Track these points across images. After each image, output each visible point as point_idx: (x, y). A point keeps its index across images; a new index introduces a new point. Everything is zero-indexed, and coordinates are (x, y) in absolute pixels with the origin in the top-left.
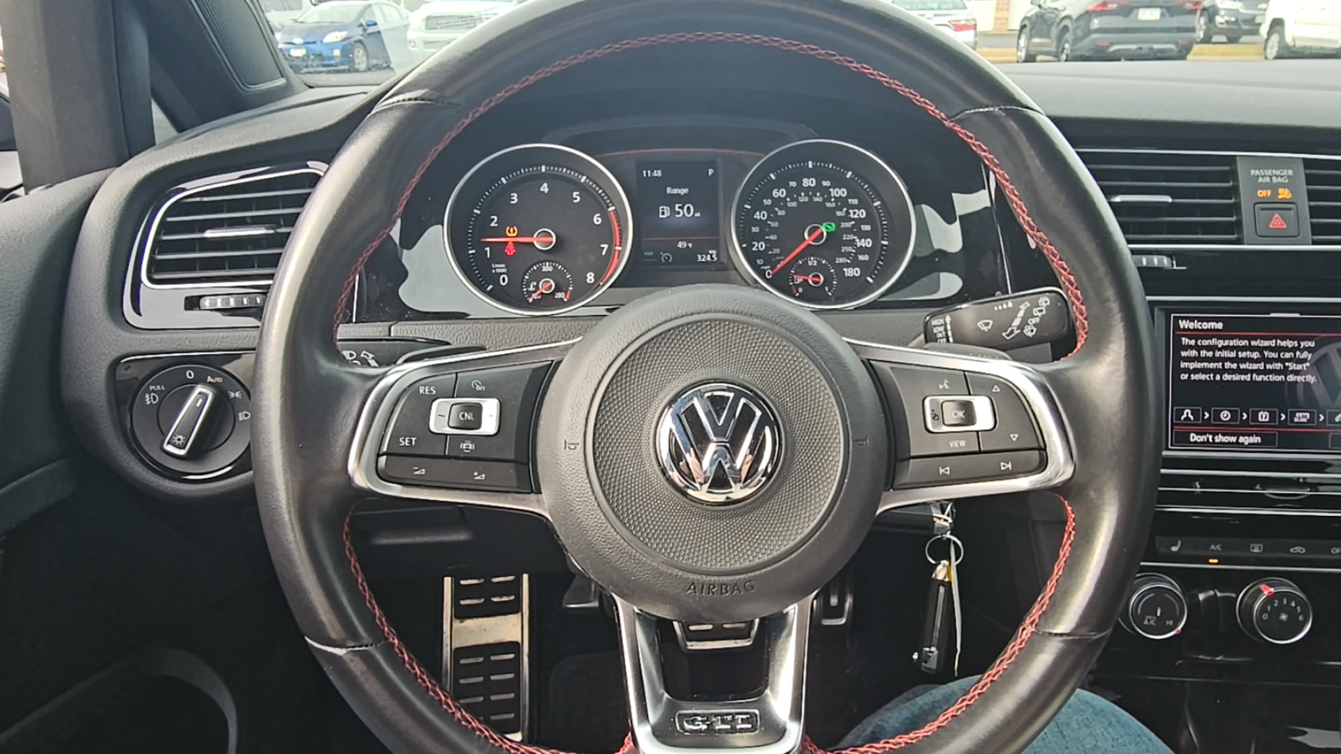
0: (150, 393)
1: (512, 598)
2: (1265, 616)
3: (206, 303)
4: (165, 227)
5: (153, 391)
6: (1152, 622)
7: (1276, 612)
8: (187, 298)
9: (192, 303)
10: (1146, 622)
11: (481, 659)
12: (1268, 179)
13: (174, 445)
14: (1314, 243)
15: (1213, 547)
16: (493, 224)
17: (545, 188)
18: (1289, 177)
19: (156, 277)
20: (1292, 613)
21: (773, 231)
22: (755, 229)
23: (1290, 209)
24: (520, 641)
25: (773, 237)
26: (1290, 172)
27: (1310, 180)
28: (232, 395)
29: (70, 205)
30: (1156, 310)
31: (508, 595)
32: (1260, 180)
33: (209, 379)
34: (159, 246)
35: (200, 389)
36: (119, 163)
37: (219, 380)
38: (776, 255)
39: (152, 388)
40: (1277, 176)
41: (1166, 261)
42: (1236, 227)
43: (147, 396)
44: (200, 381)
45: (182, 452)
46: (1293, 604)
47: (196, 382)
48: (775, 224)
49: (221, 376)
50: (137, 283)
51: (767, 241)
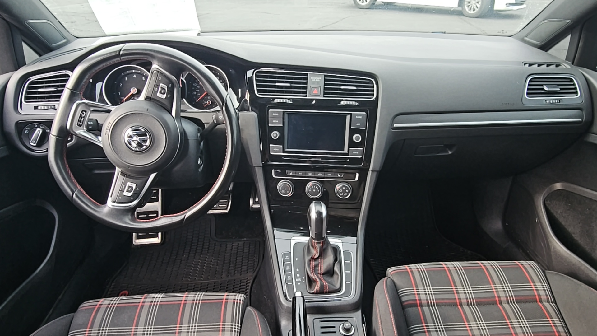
0: (26, 130)
1: (156, 197)
2: (310, 190)
3: (39, 108)
4: (29, 88)
5: (27, 130)
6: (284, 192)
7: (312, 190)
8: (35, 107)
9: (36, 108)
10: (282, 192)
11: (145, 216)
12: (315, 80)
13: (33, 143)
14: (324, 97)
15: (300, 174)
16: (121, 86)
17: (135, 76)
18: (320, 79)
19: (27, 101)
20: (316, 190)
21: (198, 89)
22: (193, 88)
23: (318, 88)
24: (158, 210)
25: (198, 91)
26: (320, 78)
27: (325, 80)
28: (47, 131)
29: (3, 83)
30: (285, 113)
31: (154, 196)
32: (313, 80)
33: (41, 127)
34: (27, 93)
35: (38, 129)
36: (16, 70)
37: (43, 127)
38: (199, 96)
39: (26, 129)
40: (317, 79)
41: (287, 101)
42: (306, 92)
43: (25, 131)
44: (38, 127)
45: (35, 145)
46: (316, 187)
47: (37, 127)
48: (199, 87)
49: (43, 126)
50: (21, 102)
51: (196, 92)
